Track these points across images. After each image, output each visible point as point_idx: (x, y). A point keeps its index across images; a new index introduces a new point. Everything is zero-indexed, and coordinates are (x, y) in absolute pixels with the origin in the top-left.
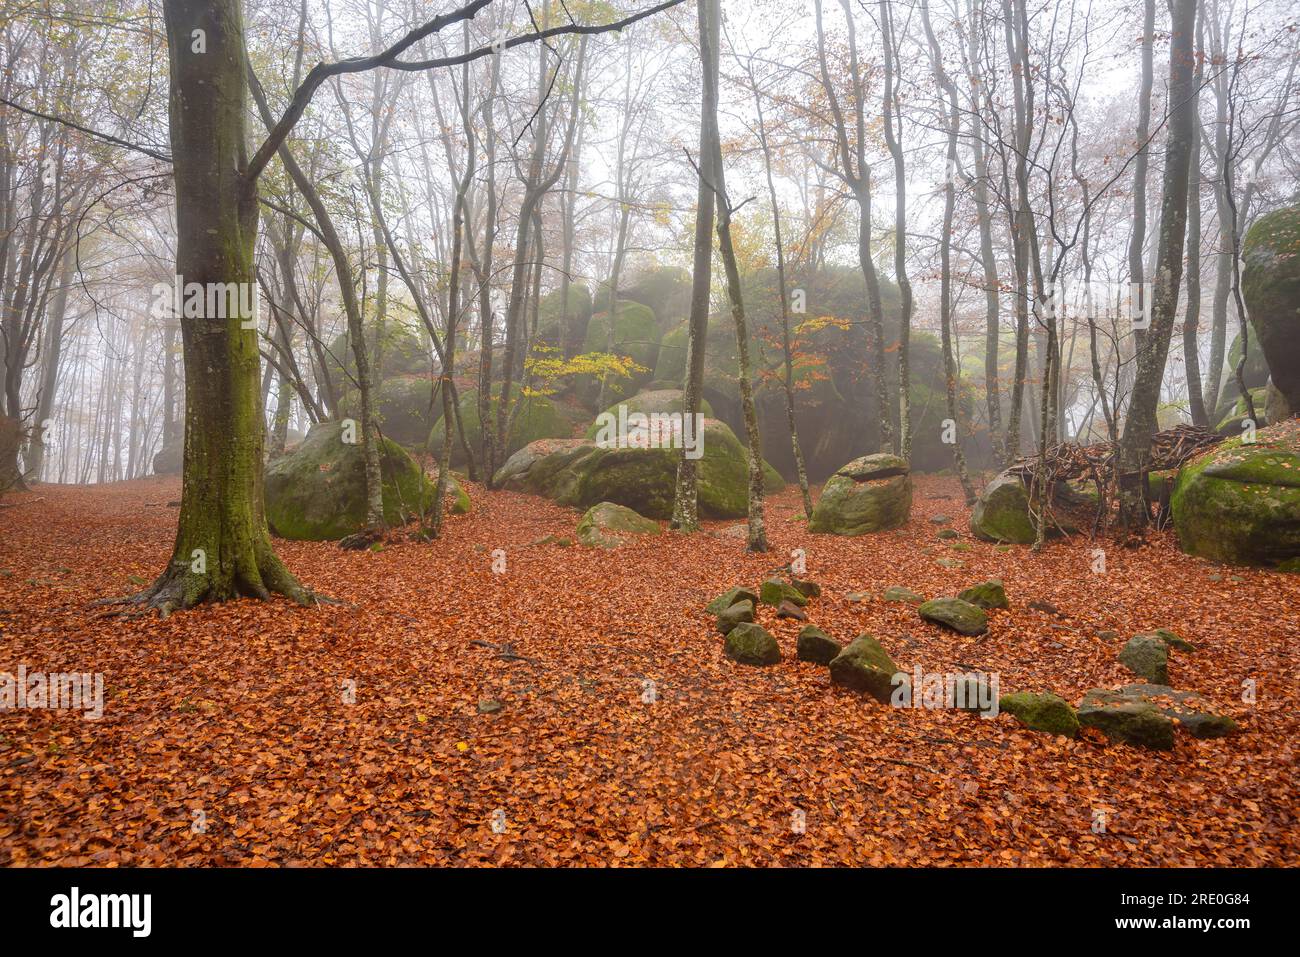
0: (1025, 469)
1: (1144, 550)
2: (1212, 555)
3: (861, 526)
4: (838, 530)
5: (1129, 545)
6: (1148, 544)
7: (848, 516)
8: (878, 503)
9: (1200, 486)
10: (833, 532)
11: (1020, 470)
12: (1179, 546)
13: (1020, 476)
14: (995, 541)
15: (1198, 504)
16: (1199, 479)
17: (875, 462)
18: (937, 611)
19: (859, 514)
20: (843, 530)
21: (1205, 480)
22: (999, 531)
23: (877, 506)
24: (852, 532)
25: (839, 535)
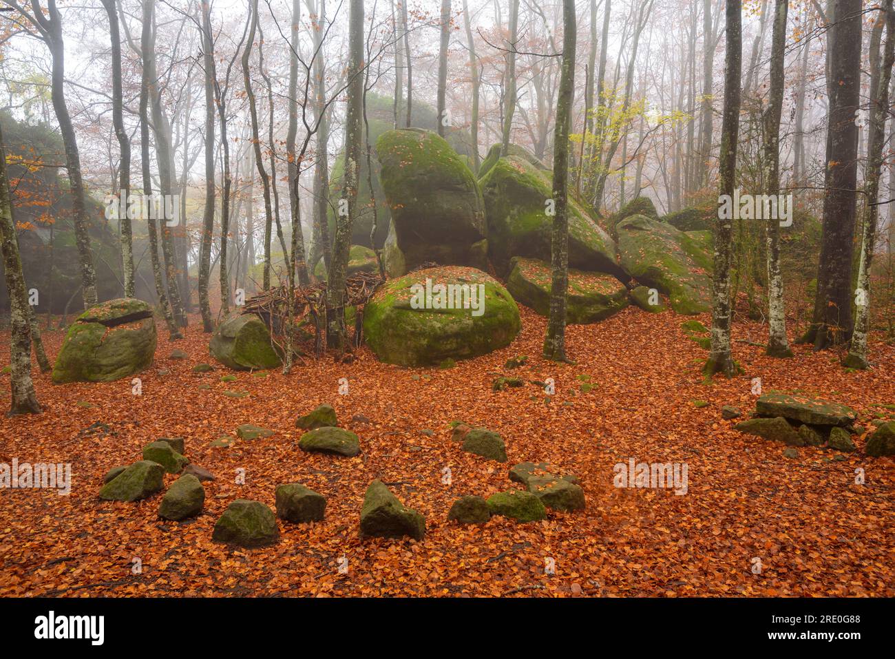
0: (260, 308)
1: (357, 364)
2: (400, 362)
3: (119, 370)
4: (93, 377)
5: (346, 361)
6: (357, 358)
7: (104, 362)
8: (133, 346)
9: (393, 316)
10: (86, 380)
11: (256, 309)
12: (378, 358)
13: (257, 314)
14: (248, 369)
15: (393, 328)
16: (392, 311)
17: (124, 307)
18: (321, 441)
19: (116, 359)
20: (99, 376)
21: (397, 311)
22: (249, 360)
23: (132, 350)
24: (110, 377)
25: (95, 382)
